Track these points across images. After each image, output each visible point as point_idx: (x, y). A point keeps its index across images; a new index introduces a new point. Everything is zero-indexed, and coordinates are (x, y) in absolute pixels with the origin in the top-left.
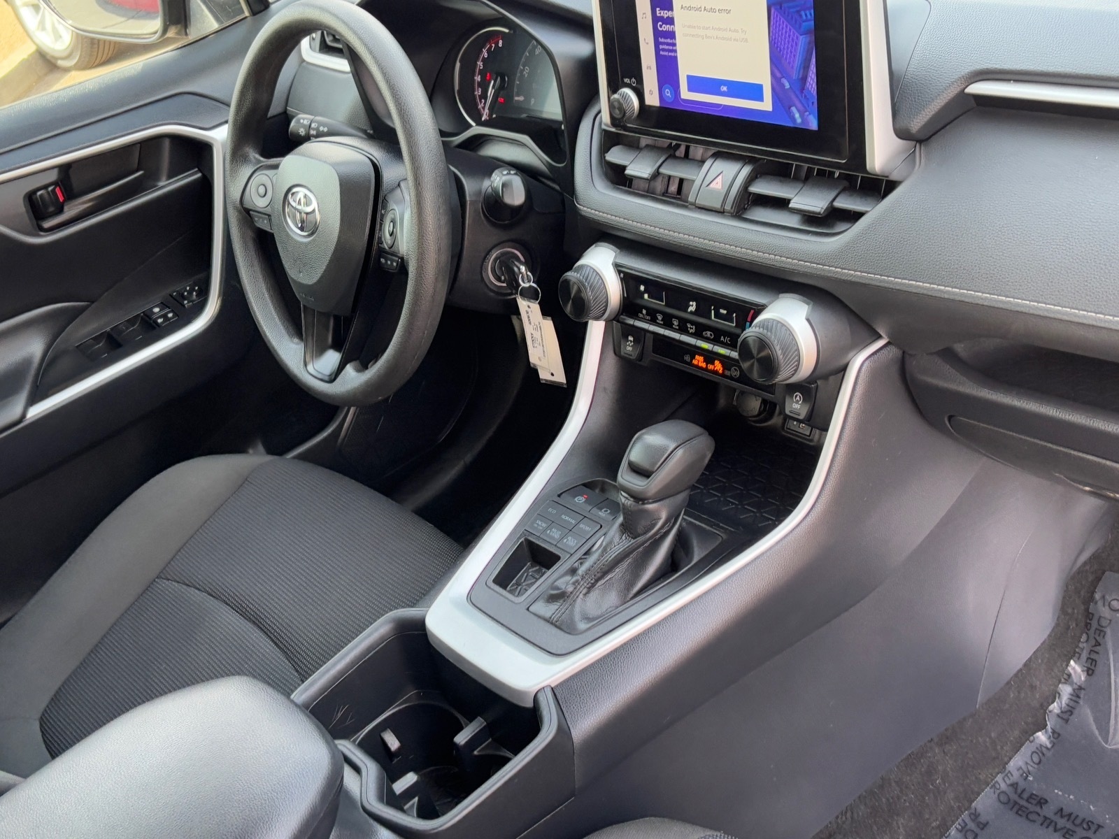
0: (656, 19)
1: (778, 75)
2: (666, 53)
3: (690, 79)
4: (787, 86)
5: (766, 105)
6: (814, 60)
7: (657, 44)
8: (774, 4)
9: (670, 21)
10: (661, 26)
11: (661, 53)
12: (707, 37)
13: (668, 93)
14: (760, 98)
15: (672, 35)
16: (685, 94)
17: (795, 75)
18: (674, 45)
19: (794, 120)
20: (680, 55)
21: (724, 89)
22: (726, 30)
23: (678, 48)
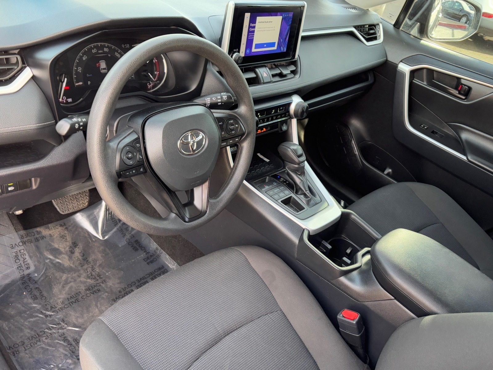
0: (250, 27)
1: (280, 38)
2: (250, 38)
3: (256, 45)
4: (282, 41)
5: (275, 48)
6: (289, 33)
7: (248, 35)
8: (284, 18)
9: (254, 27)
10: (251, 29)
11: (249, 38)
12: (264, 30)
13: (248, 51)
14: (274, 46)
15: (253, 32)
16: (254, 50)
17: (284, 37)
18: (254, 35)
19: (281, 50)
20: (254, 38)
21: (265, 46)
22: (270, 28)
23: (255, 36)
